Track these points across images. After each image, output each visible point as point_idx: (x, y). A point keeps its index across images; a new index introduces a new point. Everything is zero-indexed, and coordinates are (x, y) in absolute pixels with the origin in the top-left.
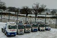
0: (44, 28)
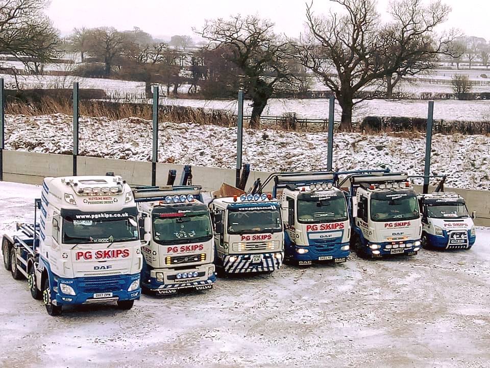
0: (413, 230)
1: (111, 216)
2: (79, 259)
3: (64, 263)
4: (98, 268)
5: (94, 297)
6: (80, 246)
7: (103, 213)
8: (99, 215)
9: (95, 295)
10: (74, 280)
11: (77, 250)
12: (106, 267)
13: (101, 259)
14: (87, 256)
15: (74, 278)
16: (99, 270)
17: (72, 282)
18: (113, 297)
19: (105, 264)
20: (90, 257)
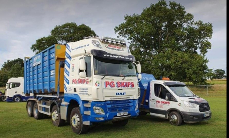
1: (124, 58)
2: (107, 86)
3: (97, 89)
4: (118, 93)
5: (118, 115)
6: (107, 77)
7: (120, 56)
8: (117, 56)
9: (118, 114)
10: (104, 103)
11: (105, 80)
12: (123, 94)
13: (120, 88)
14: (112, 85)
15: (104, 101)
16: (119, 95)
17: (103, 104)
18: (128, 115)
19: (122, 91)
20: (113, 85)
